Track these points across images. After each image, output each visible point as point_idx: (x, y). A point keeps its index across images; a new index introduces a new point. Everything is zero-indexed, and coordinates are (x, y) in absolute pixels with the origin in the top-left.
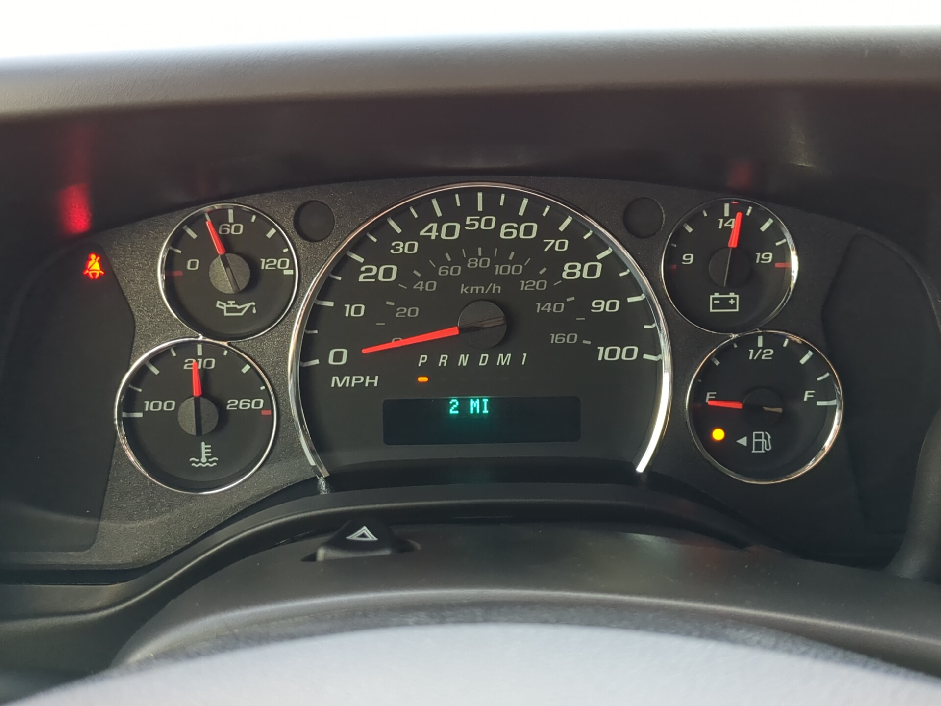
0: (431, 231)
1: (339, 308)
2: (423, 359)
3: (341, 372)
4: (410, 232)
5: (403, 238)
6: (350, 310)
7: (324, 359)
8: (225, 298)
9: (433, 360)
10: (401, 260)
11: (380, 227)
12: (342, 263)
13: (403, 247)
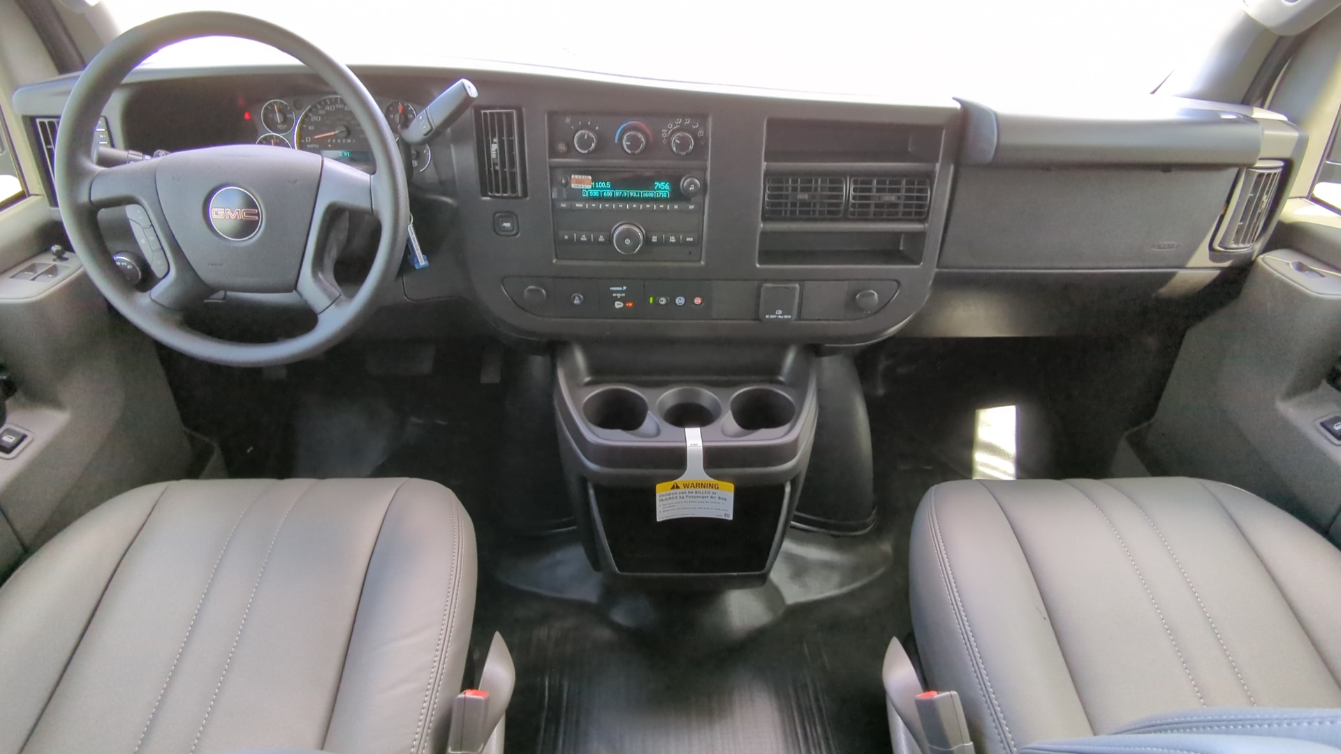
0: (328, 108)
1: (307, 127)
2: (329, 141)
3: (310, 143)
4: (323, 108)
5: (321, 109)
6: (310, 128)
7: (305, 140)
8: (279, 124)
9: (332, 141)
10: (322, 116)
11: (314, 106)
12: (306, 115)
13: (321, 112)
